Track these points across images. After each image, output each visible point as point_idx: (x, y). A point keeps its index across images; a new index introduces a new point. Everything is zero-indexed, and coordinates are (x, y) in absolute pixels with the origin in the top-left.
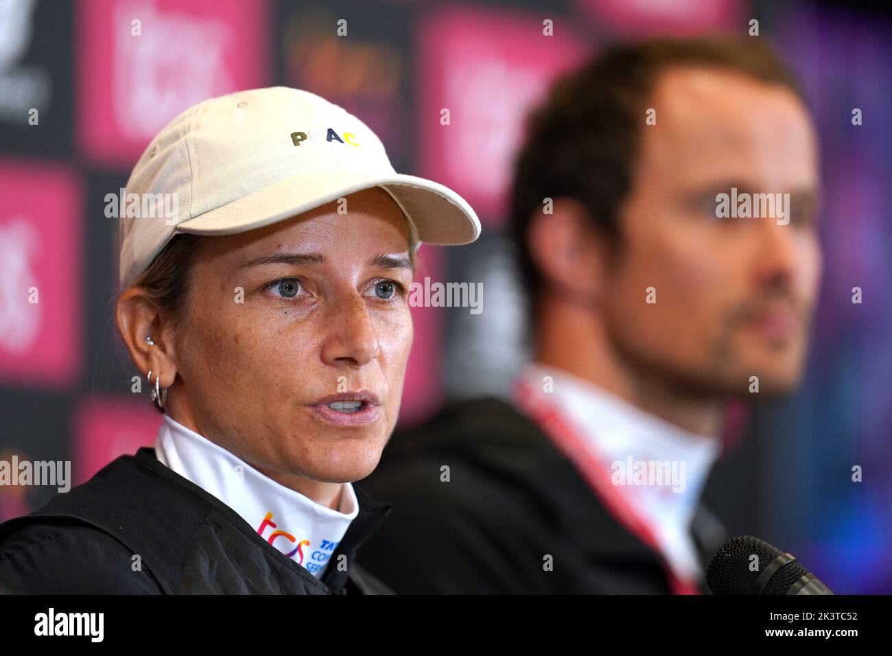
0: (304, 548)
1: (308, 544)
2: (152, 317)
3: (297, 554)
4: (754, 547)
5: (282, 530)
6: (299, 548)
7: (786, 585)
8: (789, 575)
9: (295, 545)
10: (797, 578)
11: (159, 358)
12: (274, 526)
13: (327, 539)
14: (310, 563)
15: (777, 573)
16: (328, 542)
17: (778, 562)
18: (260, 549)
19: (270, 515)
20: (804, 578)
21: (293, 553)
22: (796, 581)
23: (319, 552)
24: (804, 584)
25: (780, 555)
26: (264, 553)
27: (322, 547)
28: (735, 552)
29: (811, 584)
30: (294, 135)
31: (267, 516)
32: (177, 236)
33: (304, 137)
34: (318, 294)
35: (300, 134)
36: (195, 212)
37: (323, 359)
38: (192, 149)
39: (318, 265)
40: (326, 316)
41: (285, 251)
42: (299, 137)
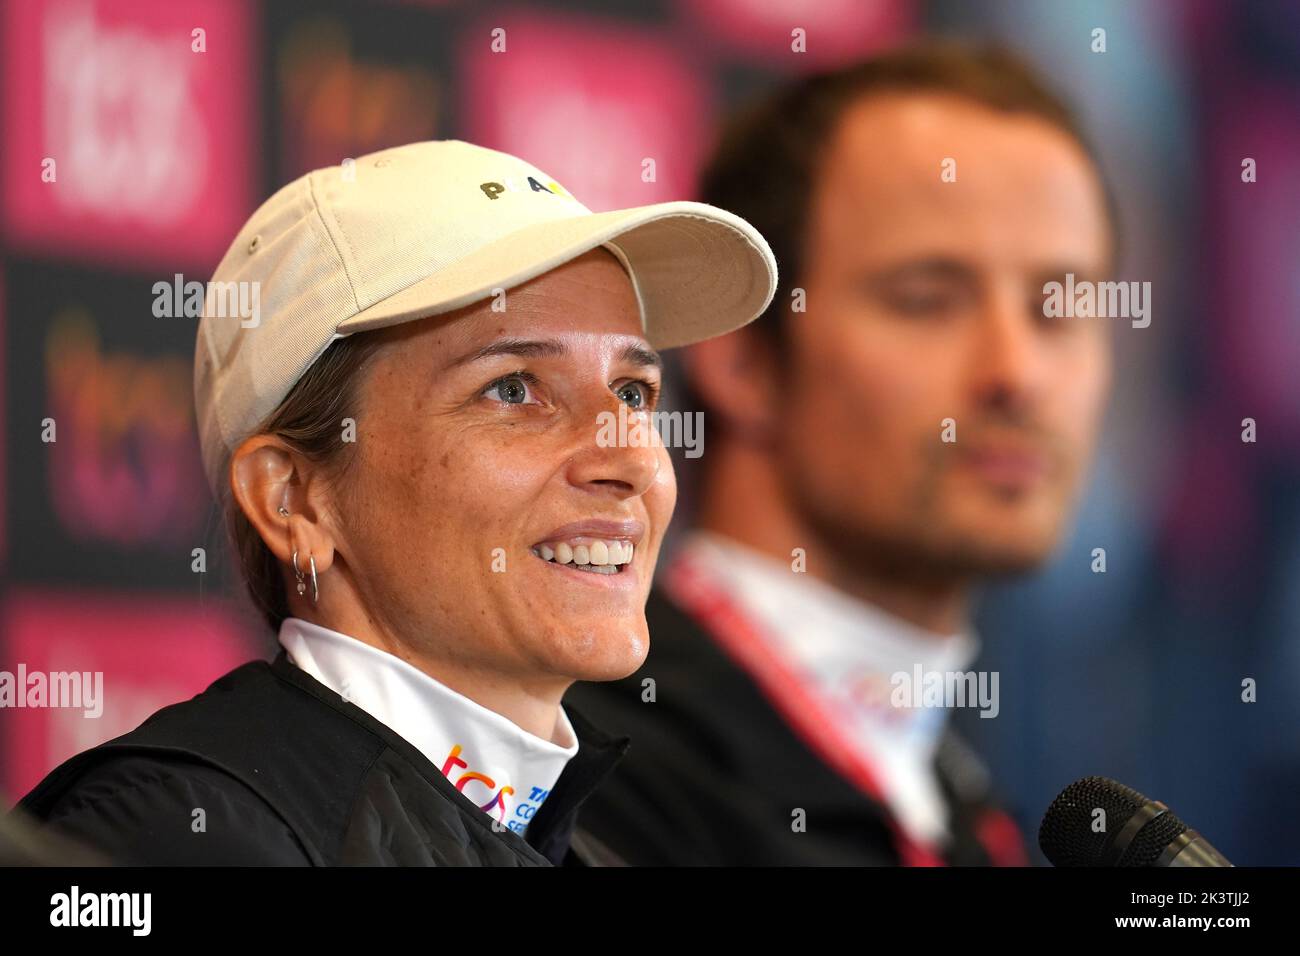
0: (506, 797)
1: (511, 792)
2: (286, 477)
3: (497, 805)
4: (1108, 792)
5: (477, 771)
6: (499, 799)
7: (1158, 847)
8: (1161, 834)
9: (494, 793)
10: (1173, 838)
12: (463, 765)
13: (539, 786)
14: (514, 822)
15: (1143, 830)
16: (540, 791)
17: (1144, 814)
18: (455, 807)
19: (457, 749)
20: (1182, 836)
21: (491, 806)
22: (1172, 841)
23: (527, 806)
24: (1183, 846)
25: (1146, 803)
26: (461, 814)
27: (532, 797)
28: (1081, 800)
29: (1193, 846)
30: (485, 188)
31: (452, 753)
32: (337, 342)
33: (500, 189)
34: (553, 403)
35: (492, 185)
36: (364, 302)
37: (572, 480)
38: (332, 223)
39: (556, 358)
40: (574, 428)
41: (510, 338)
42: (493, 189)
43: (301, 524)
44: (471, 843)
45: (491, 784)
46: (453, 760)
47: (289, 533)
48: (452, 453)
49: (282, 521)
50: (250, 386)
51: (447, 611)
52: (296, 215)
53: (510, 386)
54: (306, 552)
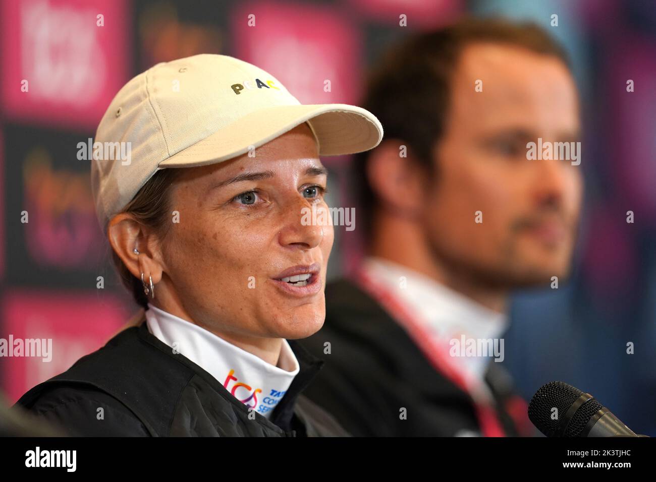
0: (257, 395)
1: (260, 391)
2: (137, 234)
3: (253, 399)
4: (562, 389)
5: (242, 382)
6: (254, 395)
7: (588, 416)
8: (589, 412)
9: (251, 393)
10: (596, 412)
11: (147, 262)
12: (235, 379)
13: (275, 389)
14: (262, 406)
15: (580, 408)
16: (276, 392)
17: (581, 400)
18: (230, 404)
19: (232, 372)
20: (600, 411)
21: (249, 399)
22: (595, 413)
23: (269, 398)
24: (600, 416)
25: (582, 395)
27: (272, 394)
28: (549, 393)
29: (605, 415)
30: (234, 87)
31: (230, 373)
32: (159, 171)
33: (241, 87)
34: (270, 200)
35: (238, 85)
36: (172, 152)
37: (281, 243)
38: (156, 107)
39: (270, 179)
40: (280, 214)
41: (247, 172)
42: (238, 88)
43: (145, 259)
44: (238, 422)
45: (249, 389)
46: (230, 377)
47: (139, 263)
48: (219, 233)
49: (136, 257)
50: (117, 189)
51: (222, 308)
52: (138, 99)
53: (247, 197)
54: (148, 273)
